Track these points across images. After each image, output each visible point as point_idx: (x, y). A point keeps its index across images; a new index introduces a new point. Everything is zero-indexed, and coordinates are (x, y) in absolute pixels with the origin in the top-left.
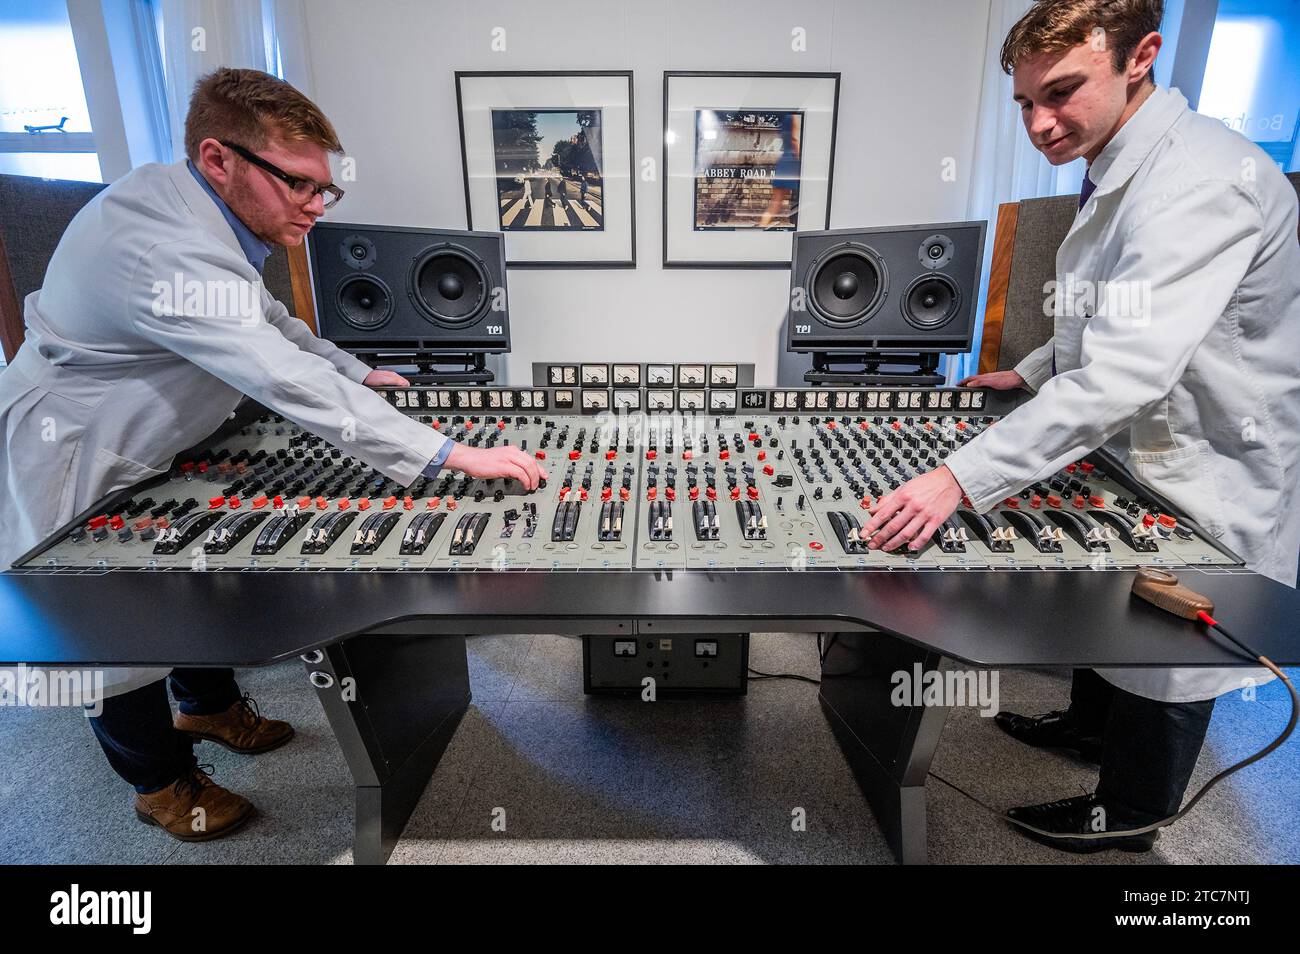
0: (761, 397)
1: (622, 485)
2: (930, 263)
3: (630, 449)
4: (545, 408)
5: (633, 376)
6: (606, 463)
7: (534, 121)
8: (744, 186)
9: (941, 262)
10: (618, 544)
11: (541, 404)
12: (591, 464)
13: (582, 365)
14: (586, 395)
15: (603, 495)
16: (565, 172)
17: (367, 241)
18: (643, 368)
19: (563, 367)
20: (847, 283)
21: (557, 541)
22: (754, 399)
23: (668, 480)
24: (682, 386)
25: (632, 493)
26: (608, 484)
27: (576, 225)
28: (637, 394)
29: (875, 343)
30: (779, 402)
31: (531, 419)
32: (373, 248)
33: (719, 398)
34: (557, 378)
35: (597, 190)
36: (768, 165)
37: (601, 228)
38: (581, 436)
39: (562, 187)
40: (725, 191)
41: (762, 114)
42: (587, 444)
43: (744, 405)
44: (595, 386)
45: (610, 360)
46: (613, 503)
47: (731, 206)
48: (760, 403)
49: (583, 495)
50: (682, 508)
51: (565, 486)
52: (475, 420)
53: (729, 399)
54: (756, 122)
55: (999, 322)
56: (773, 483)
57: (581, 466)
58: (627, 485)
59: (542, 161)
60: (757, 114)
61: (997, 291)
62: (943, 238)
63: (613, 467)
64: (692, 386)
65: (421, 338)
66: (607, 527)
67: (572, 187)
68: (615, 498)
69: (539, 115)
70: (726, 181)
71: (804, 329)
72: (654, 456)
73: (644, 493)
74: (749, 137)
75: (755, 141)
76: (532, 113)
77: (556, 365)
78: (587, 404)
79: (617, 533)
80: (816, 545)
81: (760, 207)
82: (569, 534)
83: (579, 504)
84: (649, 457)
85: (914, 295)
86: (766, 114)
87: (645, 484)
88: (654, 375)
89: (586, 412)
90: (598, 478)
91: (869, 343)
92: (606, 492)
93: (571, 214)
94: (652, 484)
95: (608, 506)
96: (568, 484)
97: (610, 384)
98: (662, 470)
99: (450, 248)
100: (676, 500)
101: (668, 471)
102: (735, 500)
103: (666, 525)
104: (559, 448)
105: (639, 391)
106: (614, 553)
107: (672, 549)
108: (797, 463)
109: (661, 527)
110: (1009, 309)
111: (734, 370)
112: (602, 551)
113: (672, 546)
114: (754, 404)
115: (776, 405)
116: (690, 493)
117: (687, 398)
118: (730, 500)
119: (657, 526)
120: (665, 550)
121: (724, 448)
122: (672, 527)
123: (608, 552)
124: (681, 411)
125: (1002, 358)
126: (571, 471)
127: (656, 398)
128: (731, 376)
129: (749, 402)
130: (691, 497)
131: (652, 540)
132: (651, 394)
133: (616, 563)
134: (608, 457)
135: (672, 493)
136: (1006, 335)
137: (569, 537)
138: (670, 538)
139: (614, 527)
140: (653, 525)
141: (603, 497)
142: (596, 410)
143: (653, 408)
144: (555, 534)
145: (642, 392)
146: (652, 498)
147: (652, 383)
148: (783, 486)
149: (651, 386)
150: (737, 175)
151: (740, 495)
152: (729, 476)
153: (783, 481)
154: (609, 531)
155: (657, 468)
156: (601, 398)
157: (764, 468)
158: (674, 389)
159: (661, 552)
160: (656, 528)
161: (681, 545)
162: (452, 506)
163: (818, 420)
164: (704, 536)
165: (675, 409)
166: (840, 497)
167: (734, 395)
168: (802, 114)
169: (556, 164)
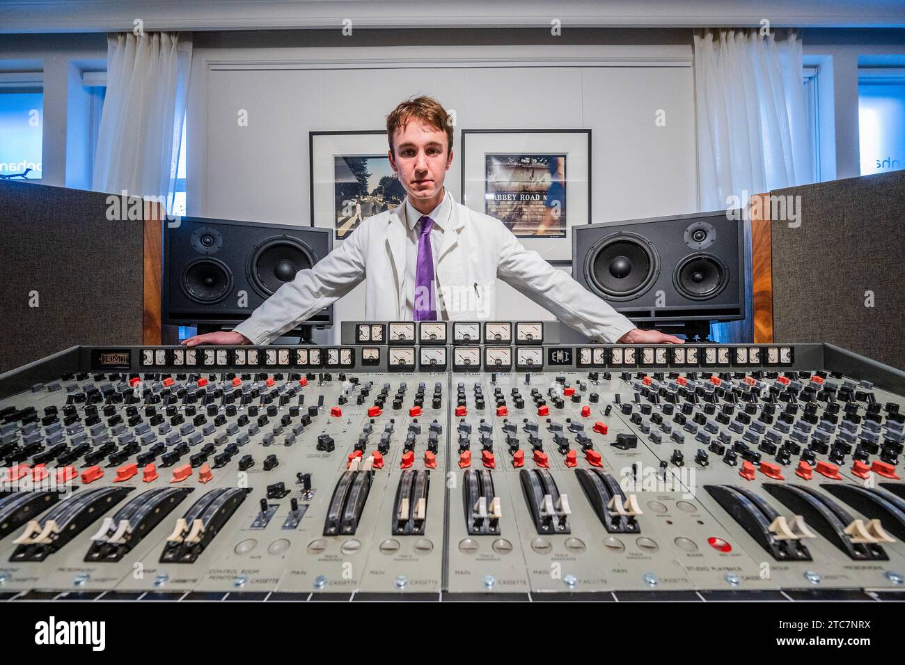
0: (567, 354)
1: (427, 448)
2: (695, 245)
3: (437, 405)
4: (351, 366)
5: (440, 333)
6: (409, 420)
7: (366, 164)
8: (524, 206)
9: (706, 243)
10: (420, 541)
11: (348, 362)
12: (392, 421)
13: (390, 323)
14: (392, 352)
15: (404, 461)
16: (387, 198)
17: (215, 232)
18: (450, 327)
19: (371, 325)
20: (621, 265)
21: (331, 534)
22: (560, 356)
23: (483, 440)
24: (488, 343)
25: (440, 458)
26: (410, 447)
28: (443, 351)
29: (653, 313)
30: (586, 357)
31: (335, 376)
32: (220, 238)
33: (525, 355)
34: (365, 336)
36: (541, 191)
38: (385, 392)
39: (384, 209)
40: (509, 210)
41: (535, 157)
42: (390, 400)
43: (551, 362)
44: (402, 343)
46: (416, 472)
47: (514, 220)
48: (567, 359)
49: (376, 461)
50: (505, 478)
51: (357, 448)
52: (279, 377)
53: (536, 356)
54: (531, 163)
55: (768, 292)
56: (612, 444)
57: (381, 424)
58: (433, 447)
59: (370, 191)
60: (531, 157)
61: (762, 264)
62: (704, 225)
63: (416, 425)
64: (498, 343)
66: (404, 514)
68: (418, 465)
69: (369, 160)
70: (509, 203)
72: (464, 412)
73: (455, 457)
74: (525, 173)
75: (531, 175)
76: (364, 158)
77: (364, 324)
78: (394, 361)
79: (419, 523)
80: (718, 542)
81: (536, 221)
82: (350, 523)
83: (370, 475)
84: (458, 413)
85: (684, 273)
86: (538, 157)
87: (455, 446)
88: (461, 333)
89: (393, 369)
90: (400, 438)
91: (647, 314)
92: (407, 457)
94: (464, 447)
95: (407, 478)
96: (361, 447)
97: (417, 341)
98: (475, 429)
99: (286, 239)
100: (496, 468)
101: (483, 429)
102: (574, 468)
103: (490, 510)
104: (358, 404)
105: (446, 348)
106: (415, 556)
107: (502, 551)
108: (631, 420)
109: (483, 513)
110: (777, 280)
111: (540, 327)
112: (396, 555)
113: (502, 544)
114: (560, 361)
115: (583, 362)
116: (513, 459)
117: (493, 355)
118: (566, 467)
119: (478, 512)
120: (492, 552)
121: (541, 404)
122: (498, 514)
123: (404, 558)
124: (488, 369)
125: (777, 323)
126: (368, 431)
127: (462, 355)
128: (537, 334)
129: (556, 358)
130: (516, 464)
131: (470, 534)
132: (457, 352)
133: (416, 582)
134: (412, 413)
135: (490, 458)
136: (777, 302)
137: (349, 529)
138: (497, 530)
139: (414, 515)
140: (470, 510)
141: (403, 465)
142: (402, 368)
143: (460, 366)
144: (329, 523)
145: (448, 349)
146: (466, 466)
147: (458, 341)
148: (627, 449)
149: (457, 343)
150: (518, 198)
151: (577, 460)
152: (556, 435)
153: (625, 443)
154: (408, 521)
155: (469, 426)
156: (407, 356)
157: (594, 426)
158: (480, 345)
159: (485, 558)
160: (475, 515)
161: (515, 544)
162: (205, 477)
163: (630, 375)
164: (546, 528)
165: (482, 367)
166: (707, 464)
167: (540, 351)
168: (565, 157)
169: (381, 193)
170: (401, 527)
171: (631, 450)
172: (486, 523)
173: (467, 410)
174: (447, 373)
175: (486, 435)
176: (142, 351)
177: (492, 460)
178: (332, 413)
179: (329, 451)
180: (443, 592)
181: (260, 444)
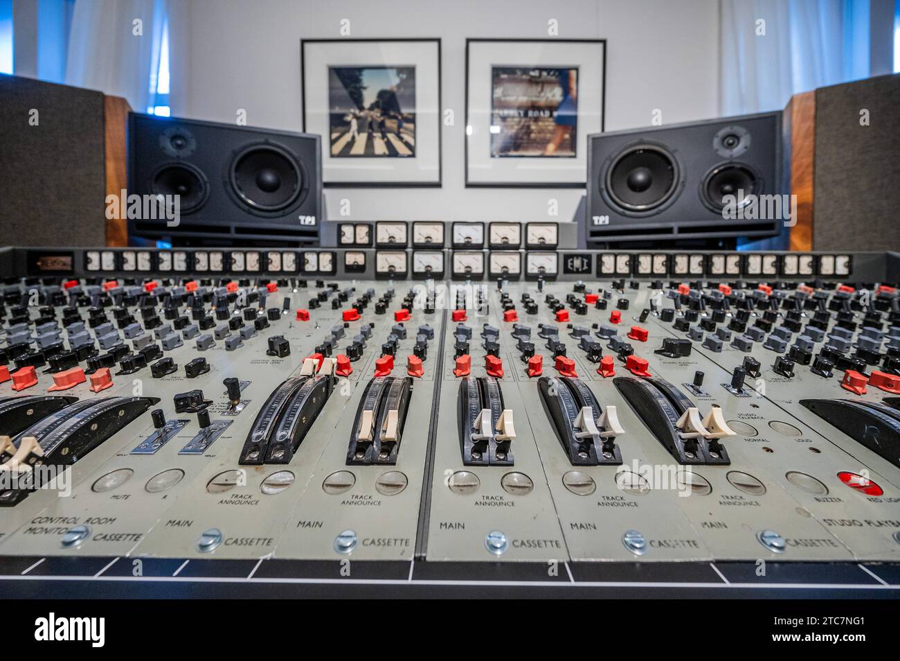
0: (585, 261)
1: (412, 352)
2: (726, 153)
3: (429, 311)
4: (333, 273)
5: (437, 235)
6: (393, 324)
7: (362, 75)
8: (532, 123)
9: (739, 150)
10: (388, 474)
11: (328, 268)
12: (372, 325)
13: (377, 222)
14: (380, 257)
15: (379, 367)
16: (385, 113)
17: (187, 133)
18: (449, 227)
19: (355, 225)
20: (640, 177)
21: (251, 463)
22: (577, 263)
23: (487, 345)
24: (493, 248)
25: (429, 366)
26: (390, 350)
27: (393, 153)
28: (440, 256)
29: (676, 230)
30: (608, 265)
31: (312, 282)
32: (194, 140)
33: (538, 262)
34: (347, 238)
35: (411, 126)
36: (551, 107)
37: (413, 156)
38: (368, 296)
39: (382, 124)
40: (516, 128)
41: (545, 69)
42: (373, 303)
43: (567, 271)
44: (392, 247)
45: (410, 219)
46: (391, 381)
47: (522, 138)
48: (585, 268)
49: (341, 367)
51: (318, 351)
52: (244, 283)
53: (549, 263)
54: (540, 76)
55: (809, 204)
56: (656, 352)
57: (356, 328)
58: (420, 352)
59: (367, 105)
60: (541, 69)
62: (737, 129)
63: (401, 329)
64: (506, 247)
65: (234, 225)
66: (366, 434)
67: (390, 124)
68: (399, 372)
69: (366, 71)
70: (517, 120)
71: (601, 220)
72: (464, 316)
73: (449, 365)
74: (534, 87)
75: (540, 90)
76: (360, 69)
77: (347, 223)
78: (382, 268)
79: (389, 446)
80: (857, 480)
82: (283, 445)
83: (328, 383)
84: (455, 318)
85: (713, 183)
86: (548, 70)
87: (450, 351)
88: (460, 235)
91: (670, 230)
92: (383, 361)
93: (389, 144)
94: (462, 350)
95: (377, 386)
96: (325, 350)
97: (410, 245)
98: (476, 333)
99: (267, 143)
100: (505, 377)
101: (487, 332)
102: (612, 378)
103: (498, 428)
104: (333, 308)
105: (444, 253)
106: (377, 497)
107: (516, 489)
108: (674, 327)
109: (487, 432)
110: (819, 190)
111: (554, 229)
112: (347, 495)
113: (516, 480)
114: (577, 269)
115: (605, 270)
116: (527, 367)
117: (500, 262)
118: (600, 377)
119: (478, 431)
120: (501, 492)
121: (558, 309)
122: (510, 432)
123: (358, 500)
124: (492, 277)
125: (818, 239)
126: (338, 334)
127: (463, 262)
128: (550, 236)
129: (572, 266)
130: (532, 372)
131: (466, 464)
132: (456, 257)
133: (373, 542)
134: (398, 317)
135: (497, 363)
136: (819, 215)
137: (279, 455)
138: (509, 459)
139: (381, 435)
140: (468, 428)
141: (378, 372)
142: (391, 275)
143: (460, 273)
144: (250, 446)
145: (446, 254)
146: (463, 374)
147: (458, 244)
148: (677, 357)
149: (456, 247)
150: (526, 115)
151: (614, 369)
152: (583, 340)
153: (674, 349)
154: (372, 443)
155: (468, 329)
156: (398, 261)
157: (629, 331)
158: (484, 250)
159: (488, 501)
160: (475, 436)
161: (537, 478)
162: (98, 384)
163: (662, 284)
164: (584, 456)
165: (486, 275)
166: (793, 375)
167: (554, 258)
168: (577, 69)
169: (378, 107)
170: (360, 453)
171: (682, 359)
172: (492, 448)
173: (466, 315)
174: (445, 282)
175: (491, 338)
176: (85, 253)
177: (499, 366)
178: (298, 317)
179: (282, 356)
180: (417, 559)
181: (194, 348)
